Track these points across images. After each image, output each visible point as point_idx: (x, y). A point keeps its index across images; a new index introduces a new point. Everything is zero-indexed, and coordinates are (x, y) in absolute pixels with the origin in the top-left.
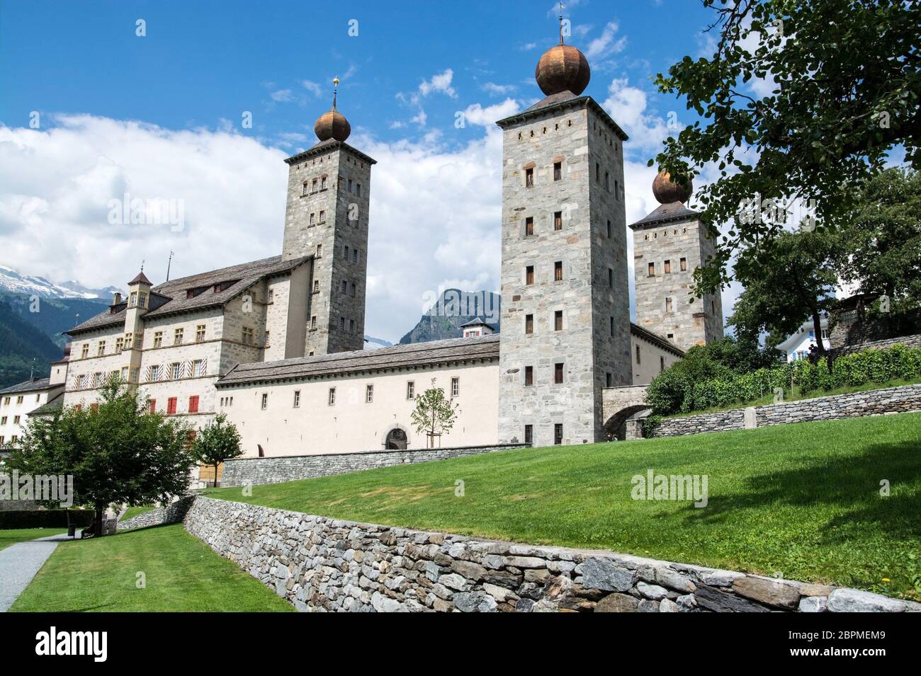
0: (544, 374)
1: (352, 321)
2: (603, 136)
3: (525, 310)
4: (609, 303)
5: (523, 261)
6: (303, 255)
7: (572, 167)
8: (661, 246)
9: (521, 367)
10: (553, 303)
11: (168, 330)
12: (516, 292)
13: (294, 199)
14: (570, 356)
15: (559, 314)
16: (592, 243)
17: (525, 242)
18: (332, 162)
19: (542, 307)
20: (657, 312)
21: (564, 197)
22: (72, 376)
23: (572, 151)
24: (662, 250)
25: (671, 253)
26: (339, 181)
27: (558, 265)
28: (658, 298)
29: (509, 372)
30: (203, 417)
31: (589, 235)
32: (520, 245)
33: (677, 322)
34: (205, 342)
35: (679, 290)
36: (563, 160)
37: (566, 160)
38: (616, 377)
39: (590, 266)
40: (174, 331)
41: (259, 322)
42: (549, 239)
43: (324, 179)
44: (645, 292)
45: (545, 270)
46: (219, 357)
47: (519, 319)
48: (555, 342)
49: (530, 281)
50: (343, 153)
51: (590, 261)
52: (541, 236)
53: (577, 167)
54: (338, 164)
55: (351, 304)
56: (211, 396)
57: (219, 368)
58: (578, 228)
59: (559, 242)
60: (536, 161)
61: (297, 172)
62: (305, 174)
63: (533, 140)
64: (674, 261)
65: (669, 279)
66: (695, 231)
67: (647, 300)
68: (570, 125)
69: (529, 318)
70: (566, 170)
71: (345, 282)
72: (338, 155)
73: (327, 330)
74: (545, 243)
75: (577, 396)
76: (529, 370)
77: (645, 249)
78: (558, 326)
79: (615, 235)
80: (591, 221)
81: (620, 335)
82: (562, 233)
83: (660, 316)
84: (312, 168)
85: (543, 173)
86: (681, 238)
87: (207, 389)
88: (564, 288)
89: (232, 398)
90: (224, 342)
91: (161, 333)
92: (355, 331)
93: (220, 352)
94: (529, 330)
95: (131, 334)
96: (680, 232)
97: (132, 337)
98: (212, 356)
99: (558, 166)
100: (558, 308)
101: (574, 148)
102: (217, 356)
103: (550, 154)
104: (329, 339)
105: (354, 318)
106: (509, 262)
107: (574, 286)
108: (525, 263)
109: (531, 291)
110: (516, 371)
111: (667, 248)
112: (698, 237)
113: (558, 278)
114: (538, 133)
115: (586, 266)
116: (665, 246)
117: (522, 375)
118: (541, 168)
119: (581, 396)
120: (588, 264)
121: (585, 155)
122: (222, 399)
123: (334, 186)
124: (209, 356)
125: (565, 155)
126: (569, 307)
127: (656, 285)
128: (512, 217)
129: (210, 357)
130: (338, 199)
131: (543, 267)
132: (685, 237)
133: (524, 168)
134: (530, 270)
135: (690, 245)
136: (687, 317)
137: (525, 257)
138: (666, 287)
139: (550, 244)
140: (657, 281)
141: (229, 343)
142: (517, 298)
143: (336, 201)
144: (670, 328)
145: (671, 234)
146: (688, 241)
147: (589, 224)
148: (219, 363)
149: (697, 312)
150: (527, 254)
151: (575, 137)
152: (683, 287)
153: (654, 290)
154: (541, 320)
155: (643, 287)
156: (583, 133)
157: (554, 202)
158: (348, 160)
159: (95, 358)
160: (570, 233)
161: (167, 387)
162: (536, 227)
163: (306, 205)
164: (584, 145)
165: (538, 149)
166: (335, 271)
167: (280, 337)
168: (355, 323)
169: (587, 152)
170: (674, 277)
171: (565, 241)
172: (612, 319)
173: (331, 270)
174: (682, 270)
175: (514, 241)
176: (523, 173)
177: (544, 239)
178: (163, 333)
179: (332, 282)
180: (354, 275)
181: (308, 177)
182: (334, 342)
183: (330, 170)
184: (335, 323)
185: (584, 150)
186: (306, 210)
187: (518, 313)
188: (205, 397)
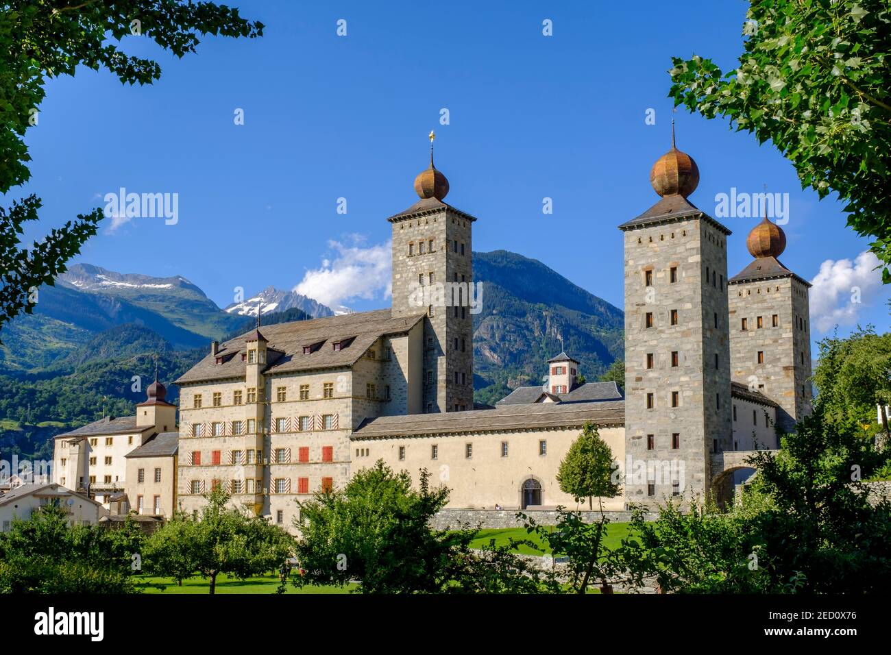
0: (663, 441)
1: (463, 375)
2: (712, 240)
3: (647, 389)
4: (716, 382)
5: (643, 349)
6: (414, 313)
7: (686, 273)
8: (754, 303)
9: (643, 434)
10: (670, 385)
11: (293, 385)
12: (638, 374)
13: (401, 258)
14: (685, 428)
15: (675, 394)
16: (703, 337)
17: (645, 333)
18: (438, 225)
19: (660, 387)
20: (749, 364)
21: (679, 297)
22: (186, 424)
23: (687, 258)
24: (755, 306)
25: (764, 309)
26: (447, 245)
27: (674, 355)
28: (750, 351)
29: (633, 438)
30: (338, 465)
31: (701, 331)
32: (641, 335)
33: (768, 373)
34: (334, 399)
35: (771, 345)
36: (679, 265)
37: (681, 266)
38: (720, 442)
39: (702, 357)
40: (299, 387)
41: (379, 378)
42: (667, 332)
43: (431, 241)
44: (738, 345)
45: (663, 357)
46: (351, 413)
47: (642, 397)
48: (673, 416)
49: (650, 366)
50: (448, 216)
51: (701, 352)
52: (660, 329)
53: (690, 273)
54: (444, 228)
55: (462, 358)
56: (345, 447)
57: (351, 423)
58: (691, 325)
59: (675, 335)
60: (654, 265)
61: (402, 231)
62: (411, 235)
63: (651, 245)
64: (766, 317)
65: (763, 334)
66: (787, 290)
67: (740, 353)
68: (684, 235)
69: (650, 396)
70: (680, 274)
71: (456, 339)
72: (445, 219)
73: (445, 385)
74: (663, 336)
75: (691, 460)
76: (650, 438)
77: (739, 304)
78: (675, 404)
79: (720, 323)
80: (703, 319)
81: (724, 406)
82: (678, 328)
83: (752, 368)
84: (417, 228)
85: (660, 275)
86: (774, 296)
87: (341, 441)
88: (680, 373)
89: (368, 450)
90: (354, 400)
91: (284, 388)
92: (466, 383)
93: (351, 408)
94: (650, 405)
95: (254, 389)
96: (773, 290)
97: (256, 392)
98: (343, 412)
99: (673, 270)
100: (675, 389)
101: (688, 256)
102: (349, 411)
103: (667, 259)
104: (447, 393)
105: (464, 371)
106: (632, 349)
107: (688, 372)
108: (646, 350)
109: (652, 374)
110: (639, 438)
111: (760, 305)
112: (790, 295)
113: (674, 364)
114: (656, 239)
115: (698, 357)
116: (758, 303)
117: (645, 441)
118: (659, 270)
119: (695, 460)
120: (700, 355)
121: (697, 263)
122: (358, 450)
123: (442, 249)
124: (339, 411)
125: (680, 261)
126: (683, 389)
127: (748, 339)
128: (633, 311)
129: (341, 412)
130: (447, 262)
131: (662, 355)
132: (778, 295)
133: (643, 269)
134: (650, 357)
135: (782, 303)
136: (777, 369)
137: (645, 346)
138: (758, 341)
139: (668, 336)
140: (750, 335)
141: (358, 400)
142: (639, 379)
143: (445, 264)
144: (761, 379)
145: (764, 291)
146: (780, 299)
147: (701, 322)
148: (351, 418)
149: (787, 365)
150: (647, 344)
151: (688, 246)
152: (774, 342)
153: (746, 343)
154: (660, 398)
155: (736, 340)
156: (697, 244)
157: (670, 302)
158: (453, 222)
159: (211, 408)
160: (684, 328)
161: (297, 438)
162: (654, 321)
163: (413, 265)
164: (697, 254)
165: (656, 254)
166: (448, 331)
167: (402, 392)
168: (466, 376)
169: (700, 260)
170: (766, 332)
171: (679, 335)
172: (718, 395)
173: (445, 329)
174: (774, 326)
175: (635, 332)
176: (643, 274)
177: (662, 332)
178: (287, 389)
179: (447, 341)
180: (463, 331)
181: (414, 238)
182: (451, 395)
183: (437, 233)
184: (450, 378)
185: (698, 258)
186: (414, 270)
187: (640, 392)
188: (340, 448)
